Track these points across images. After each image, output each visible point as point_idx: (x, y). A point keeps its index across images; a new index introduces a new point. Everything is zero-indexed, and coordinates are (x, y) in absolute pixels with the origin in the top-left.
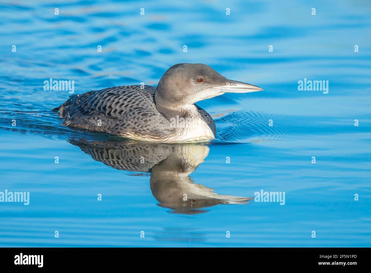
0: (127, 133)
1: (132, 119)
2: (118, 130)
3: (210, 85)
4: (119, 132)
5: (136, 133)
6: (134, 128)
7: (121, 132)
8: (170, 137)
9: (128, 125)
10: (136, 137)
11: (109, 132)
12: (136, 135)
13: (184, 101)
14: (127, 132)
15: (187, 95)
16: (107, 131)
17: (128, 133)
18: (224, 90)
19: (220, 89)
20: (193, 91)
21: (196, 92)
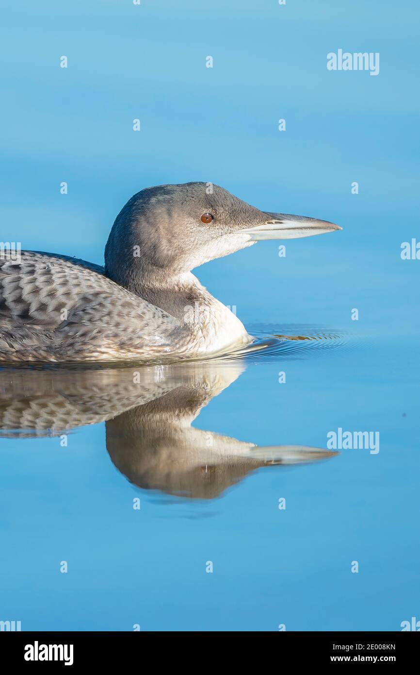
0: (99, 349)
1: (105, 316)
2: (78, 347)
3: (227, 227)
4: (79, 352)
5: (122, 346)
6: (116, 335)
7: (84, 350)
8: (188, 343)
9: (99, 332)
10: (123, 355)
11: (53, 359)
12: (123, 351)
13: (176, 266)
14: (100, 346)
15: (182, 252)
16: (45, 358)
17: (103, 349)
18: (258, 234)
19: (250, 234)
20: (195, 243)
21: (201, 244)
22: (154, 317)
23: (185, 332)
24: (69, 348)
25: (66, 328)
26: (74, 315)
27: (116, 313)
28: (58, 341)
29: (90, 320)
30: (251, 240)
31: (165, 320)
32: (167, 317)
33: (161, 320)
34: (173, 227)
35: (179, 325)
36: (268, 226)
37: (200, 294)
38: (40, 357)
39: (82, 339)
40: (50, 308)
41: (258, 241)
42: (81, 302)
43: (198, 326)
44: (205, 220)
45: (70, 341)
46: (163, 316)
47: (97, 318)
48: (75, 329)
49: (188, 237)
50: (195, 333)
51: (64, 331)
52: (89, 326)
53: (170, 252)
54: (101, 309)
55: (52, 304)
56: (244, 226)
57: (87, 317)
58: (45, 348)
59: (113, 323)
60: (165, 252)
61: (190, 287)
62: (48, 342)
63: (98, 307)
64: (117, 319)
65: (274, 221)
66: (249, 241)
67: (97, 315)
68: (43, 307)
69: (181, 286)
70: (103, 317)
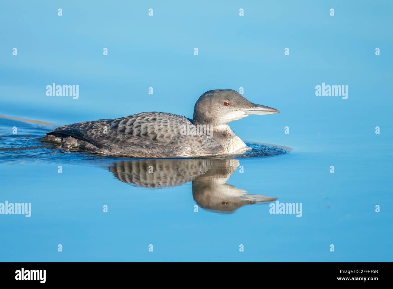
22: (207, 142)
23: (220, 148)
24: (171, 153)
25: (171, 145)
26: (174, 140)
27: (190, 139)
28: (166, 151)
29: (180, 142)
30: (245, 114)
31: (212, 143)
32: (213, 142)
33: (210, 143)
34: (211, 106)
35: (218, 145)
36: (252, 109)
37: (229, 134)
38: (159, 156)
39: (176, 149)
40: (165, 137)
41: (250, 115)
42: (177, 135)
43: (226, 146)
44: (226, 104)
45: (171, 150)
46: (211, 142)
47: (183, 141)
48: (174, 146)
49: (217, 111)
50: (224, 149)
51: (170, 146)
52: (180, 144)
53: (209, 116)
54: (185, 137)
55: (166, 135)
56: (242, 108)
57: (179, 141)
58: (161, 153)
59: (189, 143)
60: (208, 116)
61: (224, 131)
62: (163, 150)
63: (184, 137)
64: (191, 142)
65: (254, 107)
66: (245, 115)
67: (183, 140)
68: (162, 136)
69: (219, 130)
70: (186, 141)
